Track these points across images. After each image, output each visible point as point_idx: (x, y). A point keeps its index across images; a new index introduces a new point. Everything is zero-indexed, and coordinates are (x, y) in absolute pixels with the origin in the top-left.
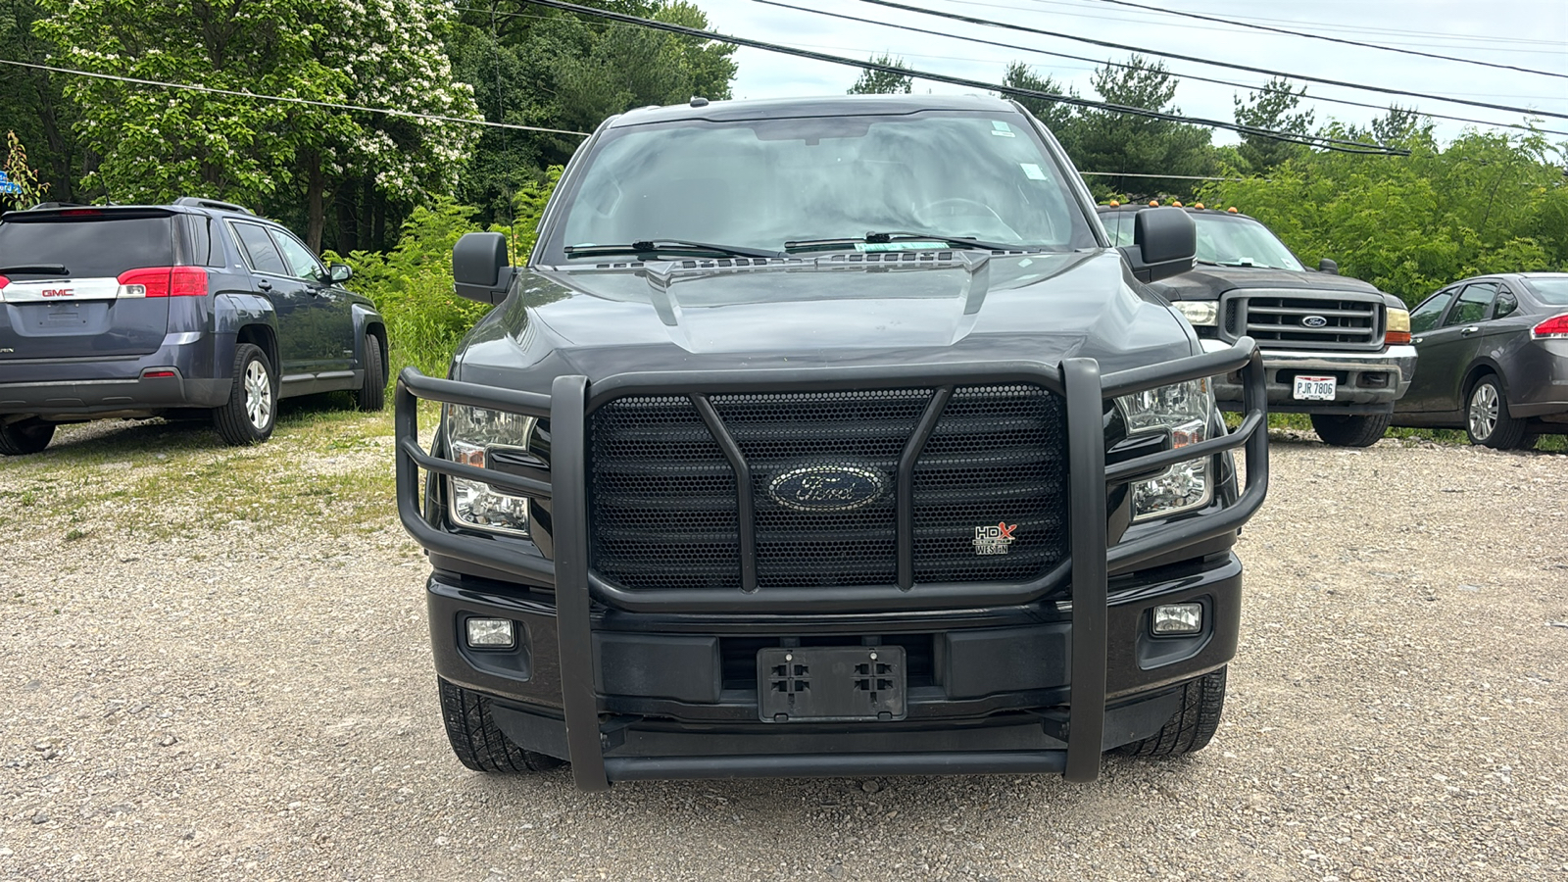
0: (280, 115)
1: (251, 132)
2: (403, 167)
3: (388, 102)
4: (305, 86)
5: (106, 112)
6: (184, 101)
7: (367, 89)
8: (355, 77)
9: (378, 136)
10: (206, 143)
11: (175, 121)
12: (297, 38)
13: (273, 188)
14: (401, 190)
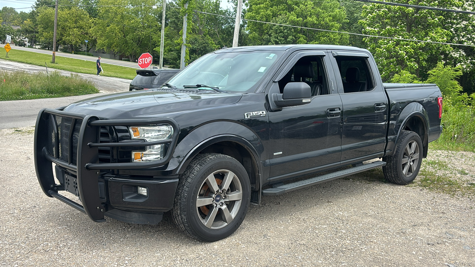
0: (423, 45)
1: (413, 50)
2: (467, 61)
3: (465, 40)
4: (433, 36)
5: (373, 45)
6: (394, 41)
7: (458, 36)
8: (454, 32)
9: (460, 51)
10: (399, 54)
11: (390, 47)
12: (433, 21)
13: (418, 67)
14: (465, 69)
